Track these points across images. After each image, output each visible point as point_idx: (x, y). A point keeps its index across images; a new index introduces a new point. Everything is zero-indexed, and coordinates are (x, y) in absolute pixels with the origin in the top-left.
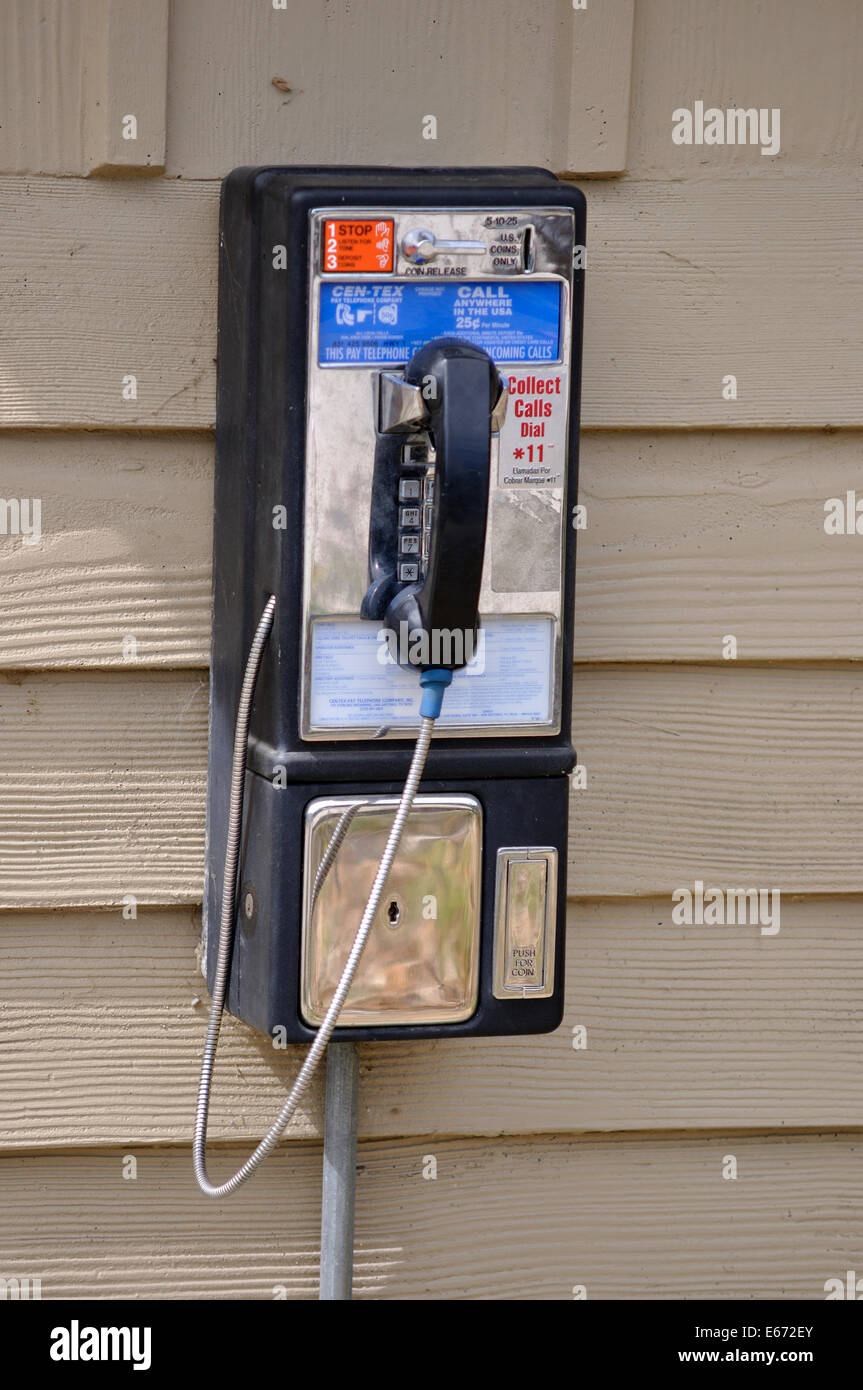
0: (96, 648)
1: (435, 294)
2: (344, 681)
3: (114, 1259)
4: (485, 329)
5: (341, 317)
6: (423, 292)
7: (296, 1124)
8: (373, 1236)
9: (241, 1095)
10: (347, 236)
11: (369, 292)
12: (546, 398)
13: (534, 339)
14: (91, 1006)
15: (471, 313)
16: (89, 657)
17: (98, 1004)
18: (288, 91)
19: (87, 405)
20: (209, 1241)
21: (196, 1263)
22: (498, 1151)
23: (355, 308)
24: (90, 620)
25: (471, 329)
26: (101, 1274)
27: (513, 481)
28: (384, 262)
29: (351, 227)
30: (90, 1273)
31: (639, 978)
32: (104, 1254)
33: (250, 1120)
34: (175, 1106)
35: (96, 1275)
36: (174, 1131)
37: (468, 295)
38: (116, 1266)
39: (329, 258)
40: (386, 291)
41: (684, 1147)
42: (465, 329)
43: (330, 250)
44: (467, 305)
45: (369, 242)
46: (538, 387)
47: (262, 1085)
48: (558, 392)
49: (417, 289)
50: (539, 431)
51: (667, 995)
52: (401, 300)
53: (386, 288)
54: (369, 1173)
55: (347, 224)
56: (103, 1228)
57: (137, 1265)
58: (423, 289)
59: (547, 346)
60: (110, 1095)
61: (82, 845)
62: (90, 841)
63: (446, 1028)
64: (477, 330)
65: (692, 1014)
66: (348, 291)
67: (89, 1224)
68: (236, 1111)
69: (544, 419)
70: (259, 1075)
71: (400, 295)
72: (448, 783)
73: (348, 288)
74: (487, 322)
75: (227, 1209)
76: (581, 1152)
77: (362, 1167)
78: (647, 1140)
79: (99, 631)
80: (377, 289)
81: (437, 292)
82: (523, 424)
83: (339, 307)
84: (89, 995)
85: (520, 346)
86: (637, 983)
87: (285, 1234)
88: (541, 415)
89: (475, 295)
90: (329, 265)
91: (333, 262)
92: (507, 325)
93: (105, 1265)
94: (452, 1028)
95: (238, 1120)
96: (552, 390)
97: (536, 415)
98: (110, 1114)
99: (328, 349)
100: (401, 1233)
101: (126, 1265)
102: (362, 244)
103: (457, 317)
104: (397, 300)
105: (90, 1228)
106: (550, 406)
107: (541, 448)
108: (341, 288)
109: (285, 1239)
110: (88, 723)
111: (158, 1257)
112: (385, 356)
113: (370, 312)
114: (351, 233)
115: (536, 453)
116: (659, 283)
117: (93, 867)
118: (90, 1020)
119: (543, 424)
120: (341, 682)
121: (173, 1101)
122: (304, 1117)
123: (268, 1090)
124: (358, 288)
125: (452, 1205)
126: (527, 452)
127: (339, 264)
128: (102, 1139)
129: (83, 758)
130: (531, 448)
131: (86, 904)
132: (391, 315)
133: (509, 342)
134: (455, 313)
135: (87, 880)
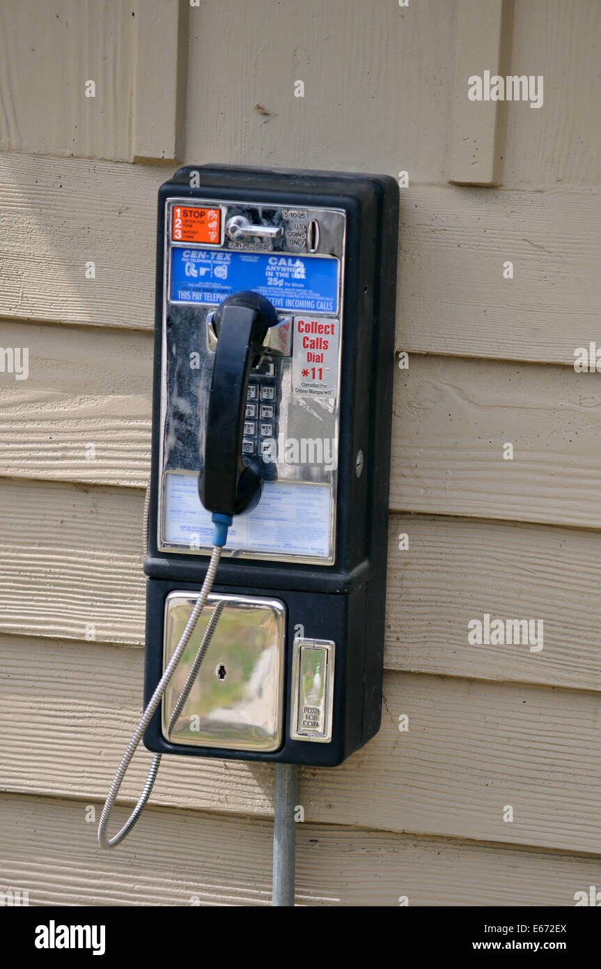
0: (127, 473)
1: (254, 261)
2: (190, 514)
3: (145, 878)
4: (287, 287)
5: (189, 271)
6: (244, 259)
7: (261, 806)
8: (322, 889)
9: (226, 782)
10: (188, 218)
11: (208, 256)
12: (324, 337)
13: (321, 296)
14: (131, 710)
15: (277, 275)
16: (123, 479)
17: (135, 709)
18: (266, 114)
19: (123, 313)
20: (209, 875)
21: (200, 889)
22: (411, 843)
23: (198, 266)
24: (125, 455)
25: (278, 286)
26: (138, 887)
27: (301, 391)
28: (213, 236)
29: (191, 212)
30: (131, 885)
31: (507, 738)
32: (140, 874)
33: (231, 799)
34: (181, 782)
35: (134, 887)
36: (180, 800)
37: (275, 263)
38: (148, 883)
39: (176, 231)
40: (220, 256)
41: (543, 858)
42: (273, 286)
43: (177, 226)
44: (275, 269)
45: (203, 222)
46: (319, 329)
47: (241, 777)
48: (333, 333)
49: (241, 257)
50: (319, 359)
51: (527, 752)
52: (229, 263)
53: (219, 254)
54: (320, 846)
55: (188, 209)
56: (141, 857)
57: (161, 884)
58: (245, 257)
59: (329, 302)
60: (140, 770)
61: (122, 603)
62: (126, 601)
63: (261, 755)
64: (282, 287)
65: (544, 768)
66: (194, 254)
67: (131, 853)
68: (221, 791)
69: (322, 351)
70: (239, 770)
71: (229, 259)
72: (262, 590)
73: (193, 252)
74: (288, 282)
75: (223, 856)
76: (468, 852)
77: (316, 841)
78: (517, 850)
79: (131, 463)
80: (213, 254)
81: (254, 260)
82: (308, 353)
83: (188, 264)
84: (130, 702)
85: (311, 300)
86: (505, 741)
87: (260, 878)
88: (321, 348)
89: (280, 263)
90: (176, 236)
91: (179, 236)
92: (302, 286)
93: (140, 881)
94: (264, 756)
95: (222, 797)
96: (329, 332)
97: (317, 348)
98: (139, 782)
99: (179, 292)
100: (341, 889)
101: (154, 884)
102: (198, 224)
103: (268, 277)
104: (227, 263)
105: (132, 855)
106: (327, 342)
107: (320, 370)
108: (189, 252)
109: (260, 881)
110: (130, 523)
111: (175, 881)
112: (219, 299)
113: (209, 269)
114: (191, 216)
115: (317, 373)
116: (521, 261)
117: (127, 618)
118: (129, 719)
119: (322, 354)
120: (187, 514)
121: (181, 779)
122: (267, 802)
123: (244, 780)
124: (201, 252)
125: (376, 875)
126: (311, 372)
127: (182, 236)
128: (132, 798)
129: (125, 546)
130: (314, 370)
131: (121, 642)
132: (222, 273)
133: (303, 297)
134: (267, 275)
135: (123, 626)
